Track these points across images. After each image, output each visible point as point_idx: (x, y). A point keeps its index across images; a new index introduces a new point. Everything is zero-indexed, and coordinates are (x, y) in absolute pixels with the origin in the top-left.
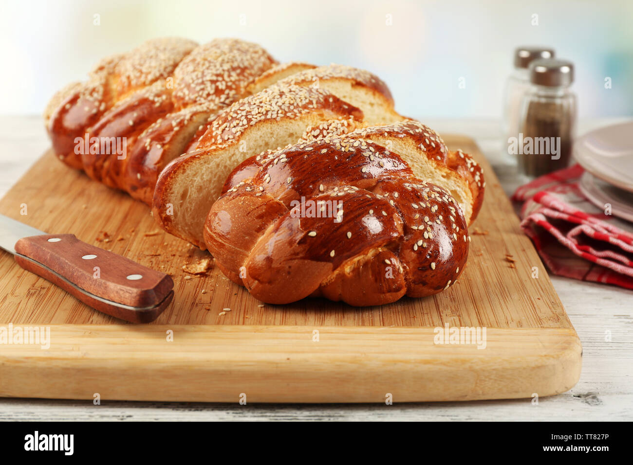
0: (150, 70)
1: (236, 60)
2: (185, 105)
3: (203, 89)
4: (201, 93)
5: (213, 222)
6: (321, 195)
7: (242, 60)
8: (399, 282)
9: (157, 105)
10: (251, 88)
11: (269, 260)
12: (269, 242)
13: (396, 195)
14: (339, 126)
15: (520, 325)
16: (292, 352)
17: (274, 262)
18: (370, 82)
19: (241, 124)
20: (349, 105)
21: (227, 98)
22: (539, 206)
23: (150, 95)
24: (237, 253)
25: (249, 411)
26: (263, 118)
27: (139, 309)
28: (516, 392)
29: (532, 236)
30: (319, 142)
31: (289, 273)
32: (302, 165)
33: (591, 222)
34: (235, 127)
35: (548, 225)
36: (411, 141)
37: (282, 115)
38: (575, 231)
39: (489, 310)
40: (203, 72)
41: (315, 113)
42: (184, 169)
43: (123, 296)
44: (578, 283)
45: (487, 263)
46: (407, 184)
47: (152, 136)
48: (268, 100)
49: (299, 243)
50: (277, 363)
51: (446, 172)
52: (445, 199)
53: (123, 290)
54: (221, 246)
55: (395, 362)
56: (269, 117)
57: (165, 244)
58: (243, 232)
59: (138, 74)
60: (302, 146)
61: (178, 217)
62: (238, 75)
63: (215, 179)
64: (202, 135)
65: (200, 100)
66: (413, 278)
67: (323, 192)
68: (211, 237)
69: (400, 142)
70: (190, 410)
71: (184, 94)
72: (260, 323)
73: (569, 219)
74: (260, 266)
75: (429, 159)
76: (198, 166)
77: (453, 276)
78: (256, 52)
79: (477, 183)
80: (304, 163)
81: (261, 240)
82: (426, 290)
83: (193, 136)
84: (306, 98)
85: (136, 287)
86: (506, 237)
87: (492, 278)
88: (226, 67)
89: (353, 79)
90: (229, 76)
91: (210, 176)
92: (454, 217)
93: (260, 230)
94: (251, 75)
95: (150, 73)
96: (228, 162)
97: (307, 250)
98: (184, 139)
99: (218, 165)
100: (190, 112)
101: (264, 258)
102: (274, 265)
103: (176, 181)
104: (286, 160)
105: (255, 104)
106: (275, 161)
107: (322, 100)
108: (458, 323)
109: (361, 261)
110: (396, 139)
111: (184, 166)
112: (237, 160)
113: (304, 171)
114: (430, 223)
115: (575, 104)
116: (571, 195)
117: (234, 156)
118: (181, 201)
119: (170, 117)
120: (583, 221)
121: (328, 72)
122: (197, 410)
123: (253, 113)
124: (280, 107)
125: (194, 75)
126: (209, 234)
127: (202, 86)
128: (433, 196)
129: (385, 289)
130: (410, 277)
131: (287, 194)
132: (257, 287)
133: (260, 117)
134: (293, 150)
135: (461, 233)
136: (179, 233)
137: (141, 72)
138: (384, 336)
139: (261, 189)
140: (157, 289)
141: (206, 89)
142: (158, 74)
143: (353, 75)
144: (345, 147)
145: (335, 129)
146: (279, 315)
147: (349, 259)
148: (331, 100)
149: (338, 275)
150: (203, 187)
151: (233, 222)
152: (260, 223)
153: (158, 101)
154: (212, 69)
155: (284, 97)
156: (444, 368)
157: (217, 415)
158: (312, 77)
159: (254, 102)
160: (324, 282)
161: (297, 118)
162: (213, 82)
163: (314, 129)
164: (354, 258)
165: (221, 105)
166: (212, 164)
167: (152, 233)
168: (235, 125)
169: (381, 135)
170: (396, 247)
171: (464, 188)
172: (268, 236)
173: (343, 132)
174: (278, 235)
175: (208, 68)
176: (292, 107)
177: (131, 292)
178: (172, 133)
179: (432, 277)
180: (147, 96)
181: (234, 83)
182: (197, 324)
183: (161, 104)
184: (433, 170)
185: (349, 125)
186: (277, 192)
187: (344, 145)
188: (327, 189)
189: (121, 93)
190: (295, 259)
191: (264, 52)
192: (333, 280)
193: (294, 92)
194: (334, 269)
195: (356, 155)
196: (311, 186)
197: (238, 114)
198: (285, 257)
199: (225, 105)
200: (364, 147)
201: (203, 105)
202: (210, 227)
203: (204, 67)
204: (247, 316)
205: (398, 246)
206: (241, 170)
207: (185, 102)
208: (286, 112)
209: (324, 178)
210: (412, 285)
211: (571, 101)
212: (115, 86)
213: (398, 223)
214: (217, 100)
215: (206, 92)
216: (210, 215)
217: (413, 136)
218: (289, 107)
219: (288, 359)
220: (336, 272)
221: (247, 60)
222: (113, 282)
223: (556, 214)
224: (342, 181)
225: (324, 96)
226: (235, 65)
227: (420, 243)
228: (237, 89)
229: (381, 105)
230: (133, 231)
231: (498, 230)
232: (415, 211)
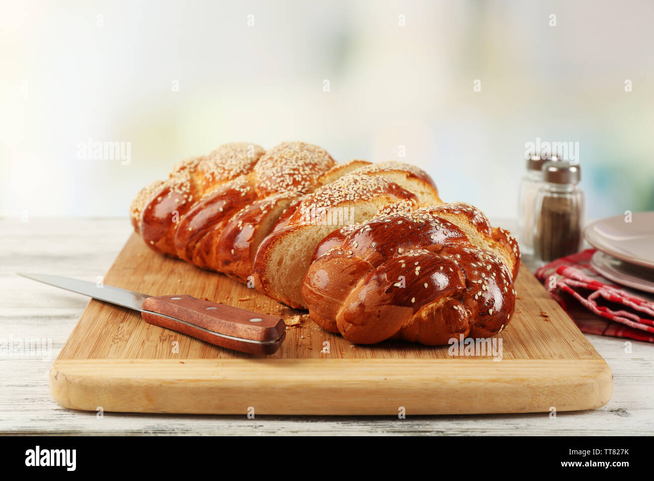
0: (232, 167)
1: (308, 158)
2: (268, 194)
3: (283, 181)
4: (281, 184)
5: (312, 280)
6: (399, 256)
7: (312, 158)
8: (464, 325)
9: (243, 194)
10: (322, 180)
11: (362, 306)
12: (362, 292)
13: (459, 256)
14: (406, 205)
15: (561, 357)
16: (387, 375)
17: (366, 308)
18: (421, 175)
19: (325, 205)
20: (407, 192)
21: (303, 188)
22: (562, 277)
23: (236, 187)
24: (335, 303)
25: (354, 422)
26: (343, 199)
27: (264, 343)
28: (564, 405)
29: (558, 300)
30: (395, 216)
31: (379, 316)
32: (382, 233)
33: (605, 289)
34: (320, 207)
35: (571, 290)
36: (464, 217)
37: (358, 198)
38: (594, 295)
39: (535, 348)
40: (282, 167)
41: (383, 197)
42: (281, 241)
43: (250, 333)
44: (599, 337)
45: (526, 318)
46: (466, 249)
47: (244, 218)
48: (346, 186)
49: (387, 292)
50: (377, 382)
51: (492, 243)
52: (496, 260)
53: (251, 329)
54: (320, 297)
55: (470, 381)
56: (348, 199)
57: (258, 306)
58: (338, 285)
59: (222, 171)
60: (382, 219)
61: (275, 280)
62: (311, 169)
63: (305, 249)
64: (292, 214)
65: (280, 190)
66: (475, 322)
67: (401, 254)
68: (311, 291)
69: (456, 217)
70: (308, 422)
71: (267, 185)
72: (356, 357)
73: (587, 286)
74: (354, 311)
75: (478, 232)
76: (292, 238)
77: (505, 321)
78: (321, 152)
79: (515, 254)
80: (385, 231)
81: (354, 292)
82: (484, 331)
83: (279, 218)
84: (375, 185)
85: (261, 326)
86: (537, 300)
87: (533, 328)
88: (301, 163)
89: (408, 172)
90: (304, 170)
91: (301, 247)
92: (504, 274)
93: (353, 283)
94: (320, 169)
95: (232, 170)
96: (316, 235)
97: (393, 297)
98: (271, 220)
99: (308, 238)
100: (275, 199)
101: (357, 305)
102: (366, 310)
103: (274, 250)
104: (370, 229)
105: (335, 189)
106: (361, 230)
107: (387, 187)
108: (512, 356)
109: (434, 307)
110: (453, 215)
111: (281, 238)
112: (323, 233)
113: (386, 237)
114: (486, 278)
115: (582, 199)
116: (586, 270)
117: (321, 231)
118: (278, 267)
119: (255, 203)
120: (599, 288)
121: (387, 166)
122: (313, 421)
123: (335, 196)
124: (356, 191)
125: (274, 170)
126: (309, 289)
127: (282, 179)
128: (487, 258)
129: (454, 330)
130: (473, 320)
131: (373, 256)
132: (351, 329)
133: (341, 199)
134: (375, 221)
135: (510, 287)
136: (276, 294)
137: (224, 169)
138: (456, 365)
139: (351, 252)
140: (277, 327)
141: (285, 180)
142: (238, 171)
143: (407, 169)
144: (416, 219)
145: (402, 208)
146: (369, 352)
147: (425, 305)
148: (394, 187)
149: (416, 319)
150: (296, 256)
151: (330, 278)
152: (353, 279)
153: (244, 192)
154: (289, 165)
155: (358, 183)
156: (508, 385)
157: (330, 425)
158: (376, 170)
159: (334, 187)
160: (405, 324)
161: (370, 200)
162: (290, 175)
163: (385, 208)
164: (428, 305)
165: (299, 193)
166: (303, 237)
167: (245, 299)
168: (321, 205)
169: (441, 212)
170: (461, 297)
171: (506, 256)
172: (360, 288)
173: (409, 211)
174: (369, 287)
175: (286, 164)
176: (365, 192)
177: (257, 329)
178: (261, 216)
179: (489, 321)
180: (233, 187)
181: (308, 175)
182: (305, 358)
183: (246, 194)
184: (482, 241)
185: (413, 205)
186: (364, 254)
187: (416, 218)
188: (404, 252)
189: (207, 186)
190: (383, 305)
191: (326, 153)
192: (412, 323)
193: (365, 180)
194: (414, 314)
195: (425, 225)
196: (392, 249)
197: (322, 197)
198: (376, 303)
199: (302, 194)
200: (431, 220)
201: (284, 194)
202: (309, 283)
203: (282, 164)
204: (344, 353)
205: (463, 295)
206: (328, 241)
207: (268, 191)
208: (361, 196)
209: (401, 243)
210: (474, 328)
211: (579, 196)
212: (200, 182)
213: (462, 278)
214: (295, 190)
215: (285, 183)
216: (309, 274)
217: (466, 213)
218: (363, 191)
219: (386, 379)
220: (415, 316)
221: (316, 158)
222: (240, 323)
223: (577, 283)
224: (415, 245)
225: (389, 184)
226: (307, 161)
227: (480, 293)
228: (311, 180)
229: (430, 194)
230: (228, 298)
231: (529, 295)
232: (474, 269)
